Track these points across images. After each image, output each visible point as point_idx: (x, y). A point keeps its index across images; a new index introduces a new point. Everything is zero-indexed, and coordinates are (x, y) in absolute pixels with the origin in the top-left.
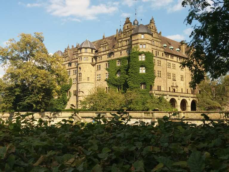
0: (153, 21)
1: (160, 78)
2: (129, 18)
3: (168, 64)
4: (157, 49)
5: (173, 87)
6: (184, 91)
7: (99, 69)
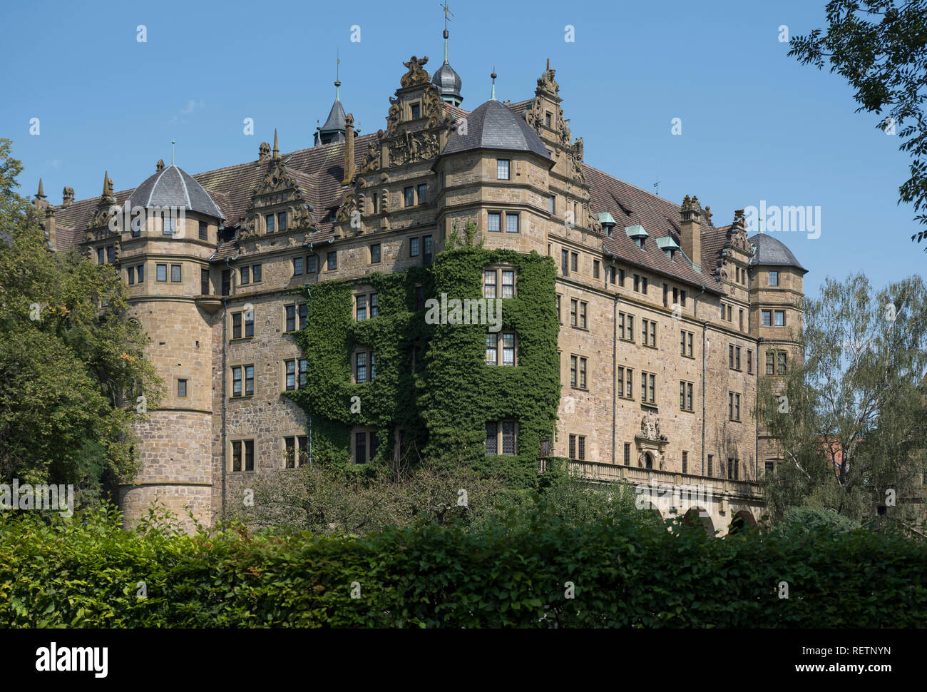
0: (550, 86)
1: (582, 393)
2: (425, 61)
3: (619, 321)
4: (570, 239)
5: (643, 445)
6: (694, 466)
7: (243, 336)
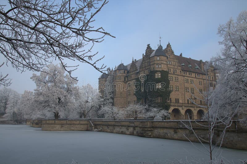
0: (169, 46)
1: (178, 92)
3: (185, 80)
4: (175, 68)
6: (203, 103)
7: (129, 86)
